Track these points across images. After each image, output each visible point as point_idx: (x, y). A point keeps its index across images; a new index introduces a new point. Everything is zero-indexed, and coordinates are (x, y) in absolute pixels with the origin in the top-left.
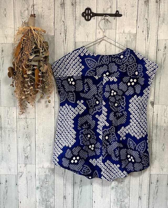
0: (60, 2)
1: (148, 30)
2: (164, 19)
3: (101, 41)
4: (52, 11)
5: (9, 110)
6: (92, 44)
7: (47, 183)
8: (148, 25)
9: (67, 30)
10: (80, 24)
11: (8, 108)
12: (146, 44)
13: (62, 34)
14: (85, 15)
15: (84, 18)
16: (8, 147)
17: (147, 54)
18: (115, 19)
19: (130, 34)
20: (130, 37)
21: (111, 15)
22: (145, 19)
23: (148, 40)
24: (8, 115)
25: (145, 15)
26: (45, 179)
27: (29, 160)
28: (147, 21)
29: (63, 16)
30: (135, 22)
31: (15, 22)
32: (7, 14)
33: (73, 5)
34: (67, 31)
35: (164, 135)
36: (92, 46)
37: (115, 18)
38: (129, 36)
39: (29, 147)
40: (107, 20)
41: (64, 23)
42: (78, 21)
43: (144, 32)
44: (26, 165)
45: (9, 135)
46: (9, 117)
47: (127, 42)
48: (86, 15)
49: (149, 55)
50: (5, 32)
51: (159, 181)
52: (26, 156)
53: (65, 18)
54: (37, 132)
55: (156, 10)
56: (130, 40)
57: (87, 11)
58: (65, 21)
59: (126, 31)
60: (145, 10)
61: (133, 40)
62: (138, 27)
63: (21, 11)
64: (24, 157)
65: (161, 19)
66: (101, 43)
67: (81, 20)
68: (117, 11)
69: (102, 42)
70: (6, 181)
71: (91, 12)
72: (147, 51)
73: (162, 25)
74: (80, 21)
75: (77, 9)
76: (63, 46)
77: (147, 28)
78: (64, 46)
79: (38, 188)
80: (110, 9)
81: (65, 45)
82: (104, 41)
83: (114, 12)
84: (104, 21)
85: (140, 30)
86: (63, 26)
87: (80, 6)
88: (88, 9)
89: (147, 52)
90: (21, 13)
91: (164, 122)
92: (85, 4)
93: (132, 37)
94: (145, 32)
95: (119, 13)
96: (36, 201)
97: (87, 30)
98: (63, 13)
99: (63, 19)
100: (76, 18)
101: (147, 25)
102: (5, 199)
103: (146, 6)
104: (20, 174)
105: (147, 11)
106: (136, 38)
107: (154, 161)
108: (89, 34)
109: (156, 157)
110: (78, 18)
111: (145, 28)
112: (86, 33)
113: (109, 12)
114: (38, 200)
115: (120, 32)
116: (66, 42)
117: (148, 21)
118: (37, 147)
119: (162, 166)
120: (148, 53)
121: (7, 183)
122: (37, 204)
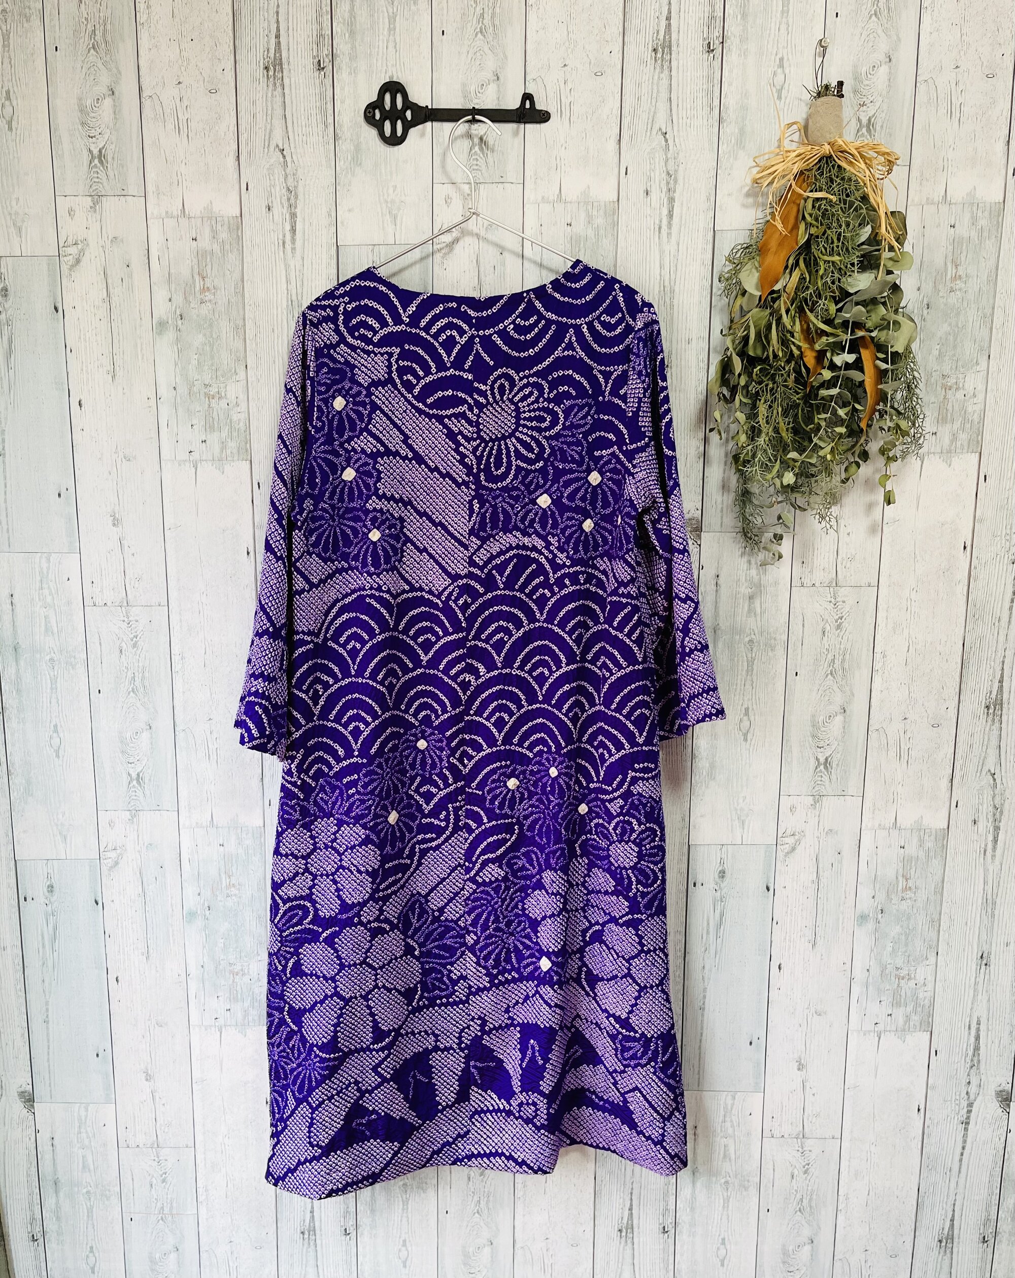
0: (260, 56)
1: (672, 185)
2: (742, 131)
3: (457, 240)
4: (226, 99)
5: (48, 568)
6: (417, 254)
7: (234, 891)
8: (671, 163)
9: (300, 189)
10: (356, 161)
11: (44, 560)
12: (662, 252)
13: (277, 209)
14: (378, 116)
15: (373, 132)
16: (51, 738)
17: (668, 300)
18: (516, 133)
19: (586, 203)
20: (590, 220)
21: (498, 116)
22: (654, 132)
23: (669, 234)
24: (46, 592)
25: (655, 112)
26: (223, 876)
27: (147, 792)
28: (666, 141)
29: (278, 123)
30: (612, 145)
31: (57, 153)
32: (15, 117)
33: (320, 68)
34: (301, 197)
35: (747, 671)
36: (418, 266)
37: (518, 128)
38: (583, 215)
39: (145, 735)
40: (481, 139)
41: (284, 157)
42: (345, 146)
43: (655, 195)
44: (135, 813)
45: (54, 681)
46: (49, 599)
47: (575, 241)
48: (383, 119)
49: (675, 302)
50: (14, 203)
51: (728, 874)
52: (134, 775)
53: (287, 132)
54: (177, 667)
55: (705, 87)
56: (591, 233)
57: (388, 97)
58: (286, 147)
59: (572, 191)
60: (655, 87)
61: (602, 232)
62: (623, 171)
63: (80, 99)
64: (125, 779)
65: (730, 129)
66: (458, 248)
67: (362, 139)
68: (527, 97)
69: (461, 243)
70: (51, 888)
71: (408, 105)
72: (667, 283)
73: (736, 159)
74: (358, 148)
75: (342, 89)
76: (283, 266)
77: (668, 173)
78: (287, 267)
79: (191, 916)
80: (492, 89)
81: (292, 263)
82: (468, 240)
83: (513, 103)
84: (466, 143)
85: (633, 186)
86: (279, 172)
87: (354, 72)
88: (393, 88)
89: (668, 289)
90: (82, 110)
91: (749, 611)
92: (379, 63)
93: (600, 221)
94: (658, 196)
95: (538, 107)
96: (187, 975)
97: (391, 191)
98: (279, 111)
99: (278, 138)
100: (337, 131)
101: (667, 161)
102: (50, 964)
103: (658, 70)
104: (109, 854)
105: (664, 95)
106: (615, 224)
107: (707, 787)
108: (399, 209)
109: (712, 766)
110: (346, 132)
111: (659, 175)
112: (386, 202)
113: (489, 103)
114: (193, 969)
115: (543, 198)
116: (293, 249)
117: (670, 142)
118: (180, 736)
119: (742, 809)
120: (672, 291)
121: (55, 898)
122: (193, 986)
